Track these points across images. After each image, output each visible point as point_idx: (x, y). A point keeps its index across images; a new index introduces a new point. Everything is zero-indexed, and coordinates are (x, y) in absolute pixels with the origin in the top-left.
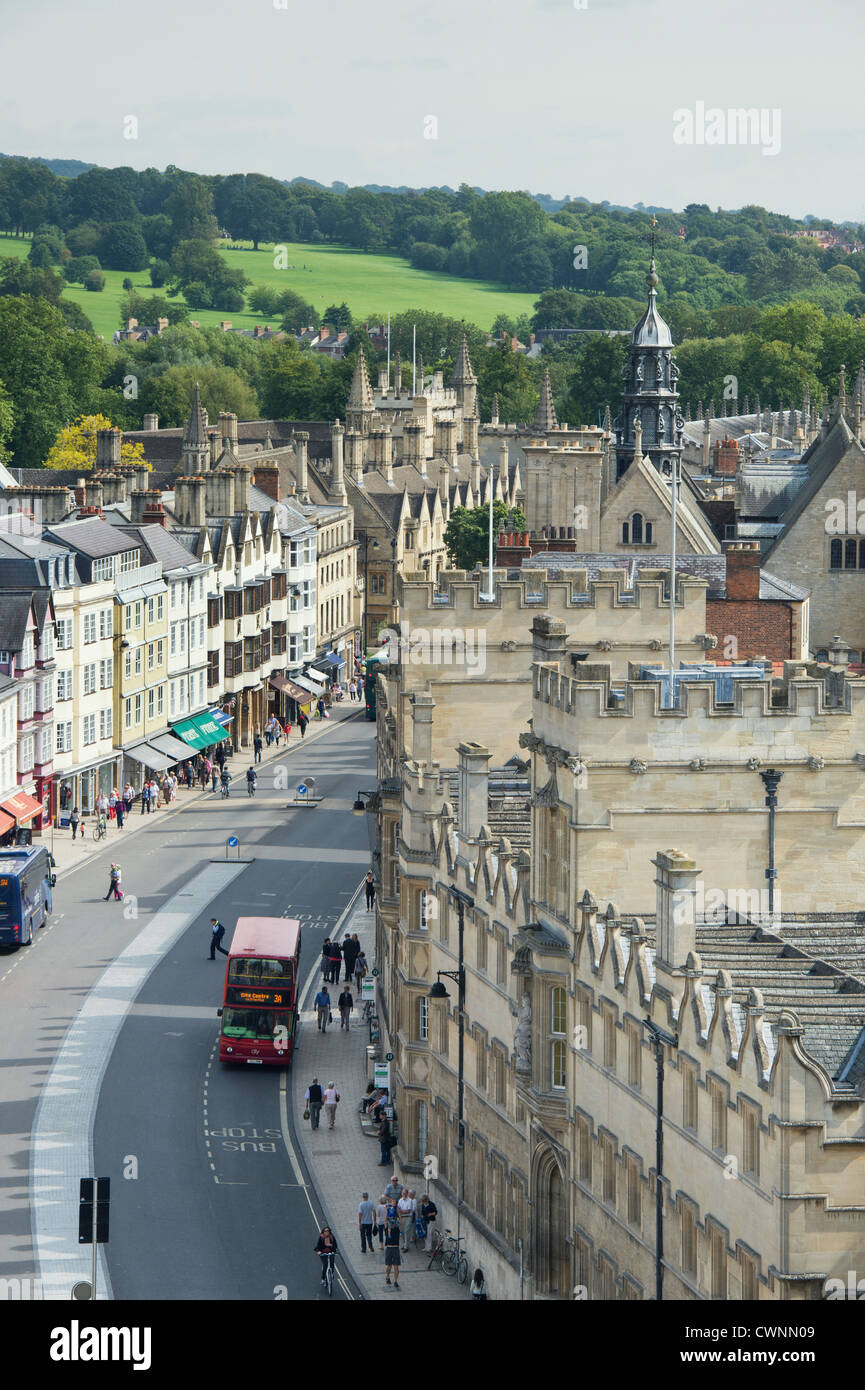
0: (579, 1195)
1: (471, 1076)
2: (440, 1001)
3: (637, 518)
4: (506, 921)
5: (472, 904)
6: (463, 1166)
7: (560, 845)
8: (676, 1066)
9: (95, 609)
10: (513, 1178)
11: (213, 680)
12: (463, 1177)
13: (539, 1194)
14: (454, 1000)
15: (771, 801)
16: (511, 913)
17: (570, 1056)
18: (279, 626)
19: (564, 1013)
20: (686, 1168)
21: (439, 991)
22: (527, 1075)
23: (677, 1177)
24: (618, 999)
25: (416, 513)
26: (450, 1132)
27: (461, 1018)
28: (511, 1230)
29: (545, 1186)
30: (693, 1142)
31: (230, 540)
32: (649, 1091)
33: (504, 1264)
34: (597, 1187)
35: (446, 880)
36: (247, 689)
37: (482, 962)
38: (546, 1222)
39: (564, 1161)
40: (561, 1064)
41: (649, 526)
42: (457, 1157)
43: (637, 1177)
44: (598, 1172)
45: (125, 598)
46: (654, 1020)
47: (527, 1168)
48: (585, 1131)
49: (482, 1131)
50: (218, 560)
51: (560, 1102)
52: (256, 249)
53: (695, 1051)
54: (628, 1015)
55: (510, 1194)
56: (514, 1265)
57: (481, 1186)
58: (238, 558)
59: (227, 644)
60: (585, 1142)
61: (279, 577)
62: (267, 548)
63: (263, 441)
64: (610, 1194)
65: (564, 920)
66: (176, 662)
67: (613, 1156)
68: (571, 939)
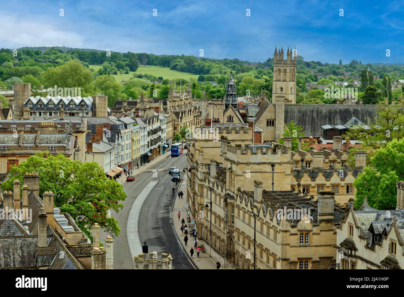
0: (237, 244)
1: (213, 222)
2: (207, 208)
3: (230, 116)
4: (221, 193)
5: (213, 189)
6: (211, 239)
7: (233, 178)
8: (258, 220)
9: (128, 134)
10: (223, 241)
11: (148, 147)
12: (211, 240)
13: (228, 244)
14: (209, 208)
15: (273, 170)
16: (222, 191)
17: (235, 218)
18: (160, 136)
19: (234, 210)
20: (260, 239)
21: (207, 206)
22: (226, 222)
23: (258, 241)
24: (246, 207)
25: (182, 115)
26: (208, 232)
27: (211, 211)
28: (222, 250)
29: (229, 242)
30: (262, 235)
31: (151, 121)
32: (253, 224)
33: (220, 256)
34: (241, 242)
35: (208, 185)
36: (154, 148)
37: (216, 200)
38: (229, 249)
39: (234, 238)
40: (233, 219)
41: (232, 118)
42: (210, 237)
43: (250, 241)
44: (241, 240)
45: (133, 131)
46: (254, 211)
47: (225, 239)
48: (238, 232)
49: (216, 232)
50: (149, 124)
51: (233, 227)
52: (144, 66)
53: (263, 217)
54: (248, 211)
55: (222, 244)
56: (223, 257)
57: (215, 242)
58: (153, 124)
59: (151, 140)
60: (238, 234)
61: (160, 127)
62: (157, 122)
63: (152, 102)
64: (244, 243)
65: (234, 193)
66: (142, 144)
67: (244, 237)
68: (235, 197)
